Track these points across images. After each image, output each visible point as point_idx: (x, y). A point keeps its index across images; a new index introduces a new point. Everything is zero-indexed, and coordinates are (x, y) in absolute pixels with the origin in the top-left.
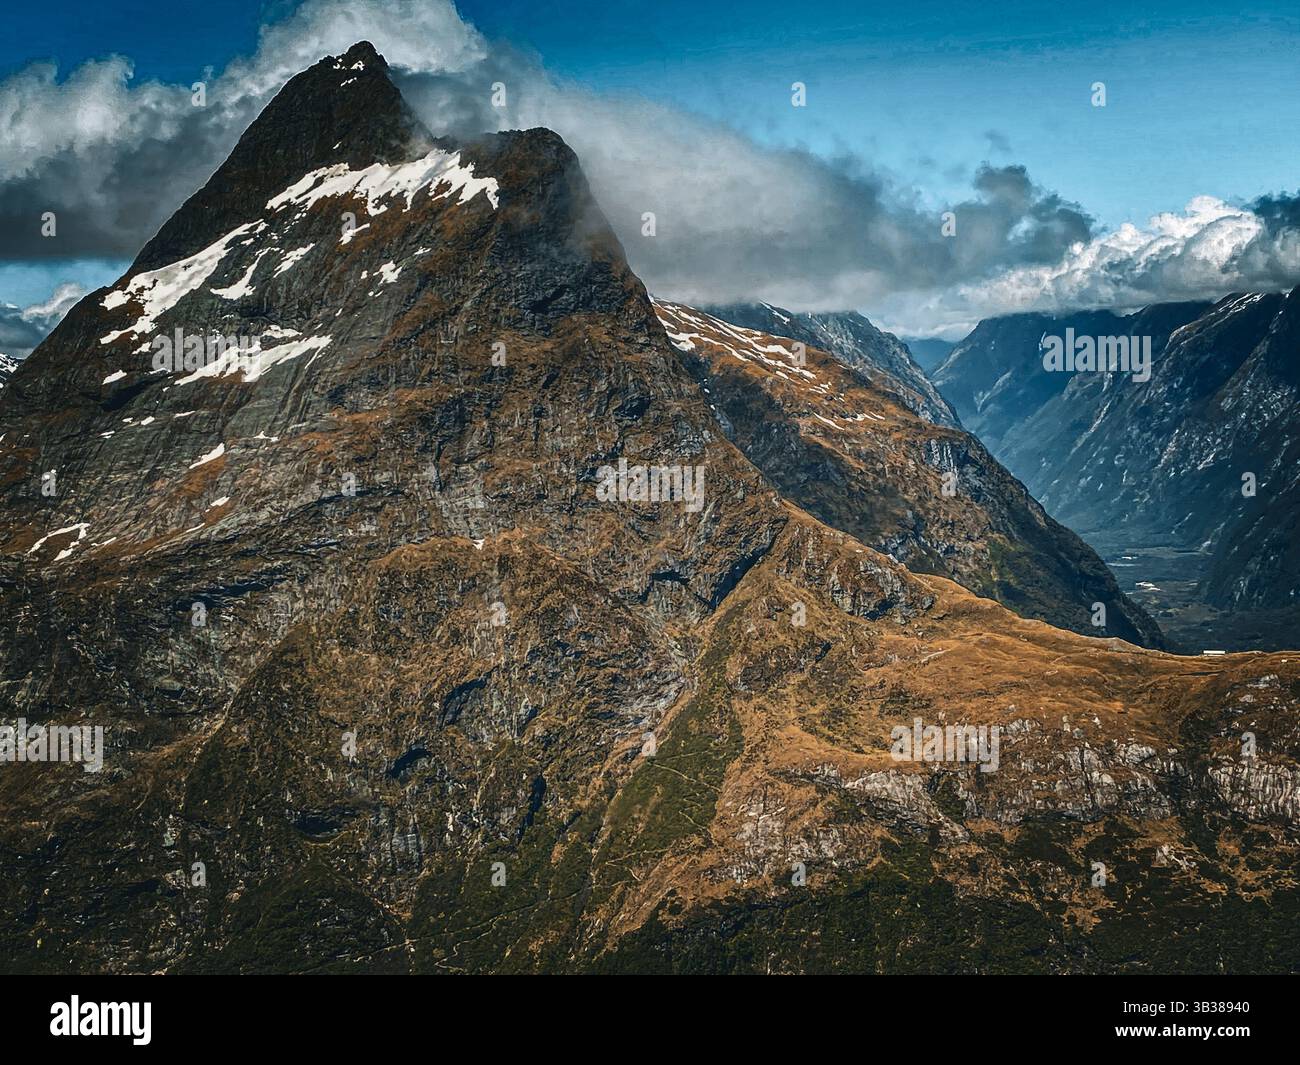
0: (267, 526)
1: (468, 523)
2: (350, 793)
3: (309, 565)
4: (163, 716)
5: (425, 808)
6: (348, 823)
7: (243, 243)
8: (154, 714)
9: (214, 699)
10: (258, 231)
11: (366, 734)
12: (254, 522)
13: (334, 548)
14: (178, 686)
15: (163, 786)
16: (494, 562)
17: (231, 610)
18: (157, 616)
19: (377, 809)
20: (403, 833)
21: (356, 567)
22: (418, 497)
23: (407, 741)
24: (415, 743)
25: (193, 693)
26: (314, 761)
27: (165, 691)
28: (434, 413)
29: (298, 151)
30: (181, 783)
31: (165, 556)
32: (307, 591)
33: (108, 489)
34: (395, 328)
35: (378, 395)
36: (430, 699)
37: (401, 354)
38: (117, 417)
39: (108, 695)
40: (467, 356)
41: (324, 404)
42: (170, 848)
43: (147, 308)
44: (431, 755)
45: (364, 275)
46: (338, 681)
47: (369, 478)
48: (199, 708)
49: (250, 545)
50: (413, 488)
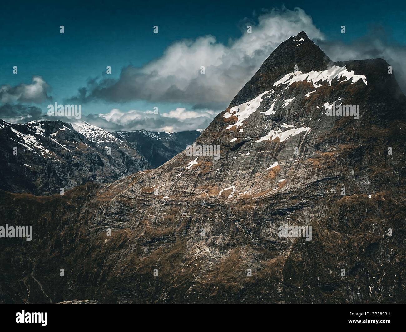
0: (300, 189)
1: (365, 189)
2: (338, 278)
3: (314, 202)
4: (270, 250)
5: (362, 284)
6: (338, 288)
7: (267, 97)
8: (267, 249)
9: (286, 245)
10: (272, 93)
11: (341, 259)
12: (296, 187)
13: (322, 196)
14: (274, 240)
15: (275, 273)
16: (376, 203)
17: (289, 216)
18: (267, 217)
19: (347, 284)
20: (356, 293)
21: (330, 203)
22: (349, 180)
23: (355, 262)
24: (358, 263)
25: (279, 243)
26: (326, 267)
27: (270, 242)
28: (353, 152)
29: (283, 67)
30: (280, 272)
31: (268, 198)
32: (314, 210)
33: (239, 176)
34: (336, 125)
35: (332, 146)
36: (361, 248)
37: (339, 133)
38: (236, 152)
39: (250, 242)
40: (362, 134)
41: (313, 149)
42: (280, 293)
43: (239, 118)
44: (363, 267)
45: (318, 107)
46: (330, 241)
47: (333, 174)
48: (281, 248)
49: (295, 195)
50: (347, 177)
